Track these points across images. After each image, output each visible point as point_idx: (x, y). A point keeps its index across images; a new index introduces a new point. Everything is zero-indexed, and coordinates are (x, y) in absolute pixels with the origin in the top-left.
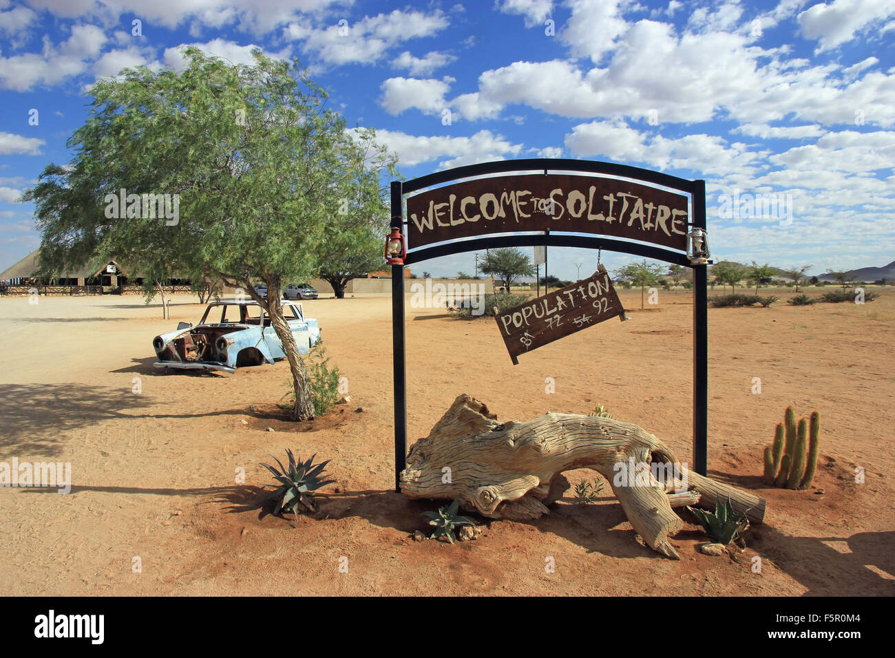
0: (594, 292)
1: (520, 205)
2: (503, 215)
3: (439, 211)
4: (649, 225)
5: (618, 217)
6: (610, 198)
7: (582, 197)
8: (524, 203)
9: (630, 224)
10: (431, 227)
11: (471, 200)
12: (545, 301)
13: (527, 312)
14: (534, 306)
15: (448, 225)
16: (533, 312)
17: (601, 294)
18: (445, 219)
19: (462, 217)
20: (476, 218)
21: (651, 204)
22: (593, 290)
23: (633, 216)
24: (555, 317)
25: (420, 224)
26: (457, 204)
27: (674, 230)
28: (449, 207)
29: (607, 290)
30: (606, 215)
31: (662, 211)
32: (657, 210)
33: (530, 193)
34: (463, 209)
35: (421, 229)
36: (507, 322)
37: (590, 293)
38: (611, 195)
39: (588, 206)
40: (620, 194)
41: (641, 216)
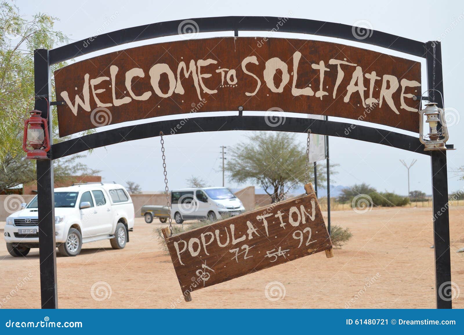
0: (295, 220)
1: (203, 78)
2: (181, 90)
3: (97, 87)
4: (371, 101)
5: (330, 91)
6: (321, 67)
7: (283, 66)
8: (208, 76)
9: (347, 99)
10: (87, 108)
11: (138, 72)
12: (232, 227)
13: (208, 238)
14: (217, 232)
15: (110, 105)
16: (215, 239)
17: (304, 222)
18: (106, 98)
19: (128, 95)
20: (146, 96)
21: (374, 73)
22: (295, 215)
23: (351, 89)
24: (243, 248)
25: (73, 104)
26: (120, 78)
27: (404, 106)
28: (110, 82)
29: (313, 218)
30: (316, 89)
31: (388, 82)
32: (381, 81)
33: (215, 62)
34: (128, 84)
35: (75, 110)
36: (181, 249)
37: (291, 220)
38: (322, 63)
39: (291, 78)
40: (332, 62)
41: (361, 89)
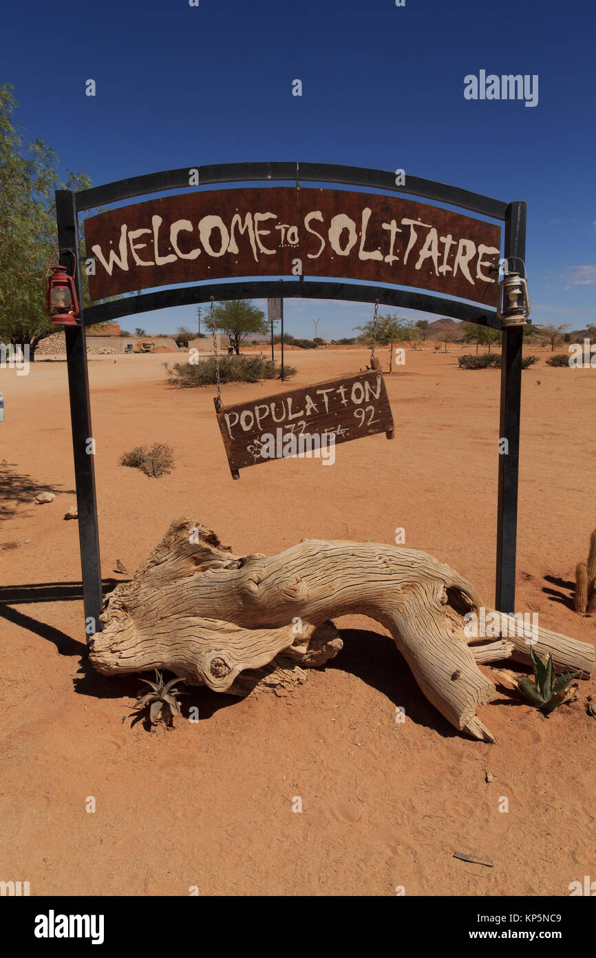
0: (358, 397)
1: (260, 235)
2: (234, 249)
3: (136, 241)
4: (445, 268)
5: (401, 256)
6: (392, 227)
7: (351, 225)
8: (265, 233)
9: (418, 266)
10: (124, 266)
11: (185, 225)
12: (290, 400)
13: (262, 411)
14: (273, 405)
15: (151, 263)
16: (270, 413)
17: (367, 400)
18: (147, 254)
19: (173, 252)
20: (194, 254)
21: (450, 236)
22: (358, 392)
23: (424, 254)
24: (299, 424)
25: (108, 261)
26: (165, 232)
27: (480, 275)
28: (152, 235)
29: (377, 396)
30: (385, 253)
31: (464, 247)
32: (457, 246)
33: (275, 217)
34: (174, 239)
35: (109, 269)
36: (232, 422)
37: (353, 397)
38: (394, 222)
39: (359, 238)
40: (405, 221)
41: (435, 254)
